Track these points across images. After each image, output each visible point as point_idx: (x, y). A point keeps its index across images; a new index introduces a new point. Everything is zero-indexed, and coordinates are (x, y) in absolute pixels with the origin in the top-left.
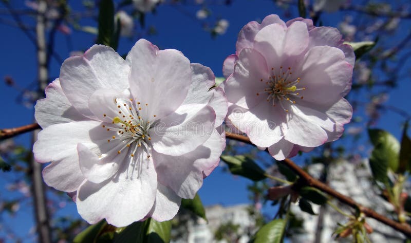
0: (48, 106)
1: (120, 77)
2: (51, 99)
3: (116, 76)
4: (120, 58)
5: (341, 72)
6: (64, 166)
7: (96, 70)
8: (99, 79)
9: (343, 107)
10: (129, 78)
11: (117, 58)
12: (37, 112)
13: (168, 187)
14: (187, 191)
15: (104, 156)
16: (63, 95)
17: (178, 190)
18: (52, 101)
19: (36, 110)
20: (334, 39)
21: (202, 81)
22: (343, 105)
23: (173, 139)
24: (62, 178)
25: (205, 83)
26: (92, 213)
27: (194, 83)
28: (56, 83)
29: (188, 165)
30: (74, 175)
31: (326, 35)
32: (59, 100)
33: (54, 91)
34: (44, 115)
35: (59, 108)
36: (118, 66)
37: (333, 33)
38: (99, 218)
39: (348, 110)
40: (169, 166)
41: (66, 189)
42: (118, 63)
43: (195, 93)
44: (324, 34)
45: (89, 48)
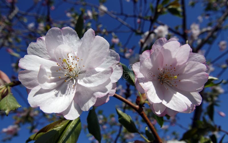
0: (35, 46)
1: (74, 46)
2: (38, 44)
3: (73, 44)
4: (78, 38)
5: (201, 78)
6: (30, 74)
7: (65, 38)
8: (64, 42)
9: (197, 97)
10: (79, 48)
11: (76, 37)
12: (29, 47)
13: (78, 104)
14: (86, 107)
15: (52, 78)
16: (44, 44)
17: (82, 107)
18: (38, 45)
19: (29, 46)
20: (202, 61)
21: (113, 59)
22: (197, 96)
23: (89, 80)
24: (27, 80)
25: (114, 61)
26: (34, 102)
27: (109, 59)
28: (44, 38)
29: (91, 94)
30: (33, 81)
31: (198, 58)
32: (42, 46)
33: (41, 41)
34: (32, 49)
35: (40, 49)
36: (76, 41)
37: (202, 57)
38: (36, 105)
39: (199, 99)
40: (82, 93)
41: (27, 86)
42: (76, 39)
43: (108, 64)
44: (197, 57)
45: (65, 27)
